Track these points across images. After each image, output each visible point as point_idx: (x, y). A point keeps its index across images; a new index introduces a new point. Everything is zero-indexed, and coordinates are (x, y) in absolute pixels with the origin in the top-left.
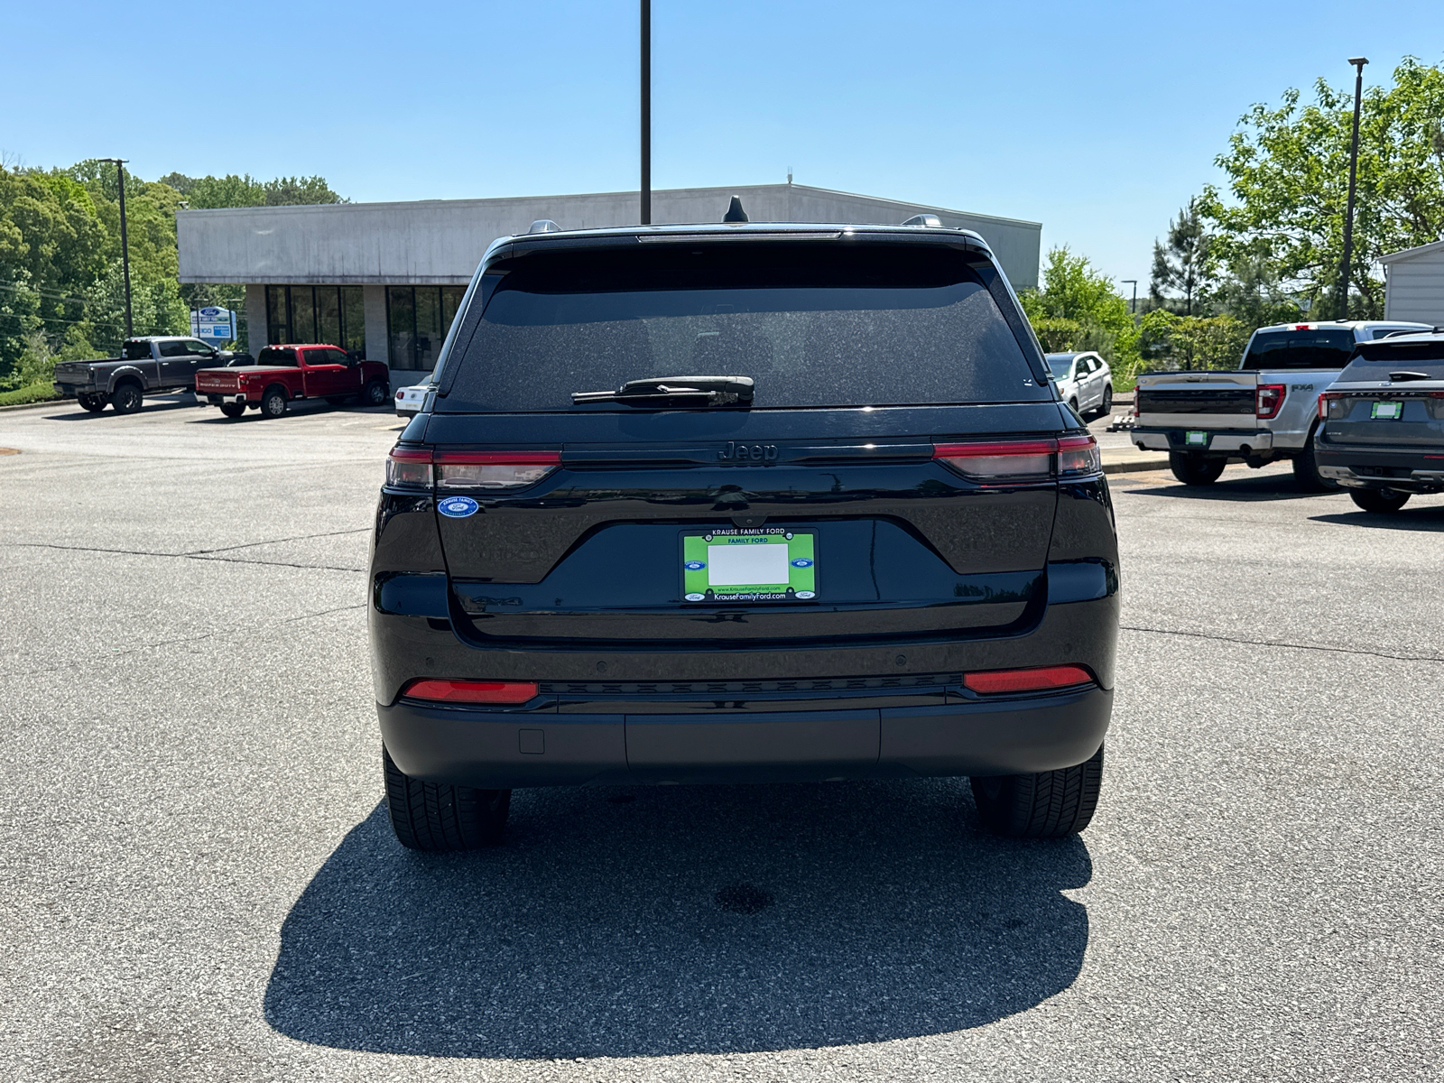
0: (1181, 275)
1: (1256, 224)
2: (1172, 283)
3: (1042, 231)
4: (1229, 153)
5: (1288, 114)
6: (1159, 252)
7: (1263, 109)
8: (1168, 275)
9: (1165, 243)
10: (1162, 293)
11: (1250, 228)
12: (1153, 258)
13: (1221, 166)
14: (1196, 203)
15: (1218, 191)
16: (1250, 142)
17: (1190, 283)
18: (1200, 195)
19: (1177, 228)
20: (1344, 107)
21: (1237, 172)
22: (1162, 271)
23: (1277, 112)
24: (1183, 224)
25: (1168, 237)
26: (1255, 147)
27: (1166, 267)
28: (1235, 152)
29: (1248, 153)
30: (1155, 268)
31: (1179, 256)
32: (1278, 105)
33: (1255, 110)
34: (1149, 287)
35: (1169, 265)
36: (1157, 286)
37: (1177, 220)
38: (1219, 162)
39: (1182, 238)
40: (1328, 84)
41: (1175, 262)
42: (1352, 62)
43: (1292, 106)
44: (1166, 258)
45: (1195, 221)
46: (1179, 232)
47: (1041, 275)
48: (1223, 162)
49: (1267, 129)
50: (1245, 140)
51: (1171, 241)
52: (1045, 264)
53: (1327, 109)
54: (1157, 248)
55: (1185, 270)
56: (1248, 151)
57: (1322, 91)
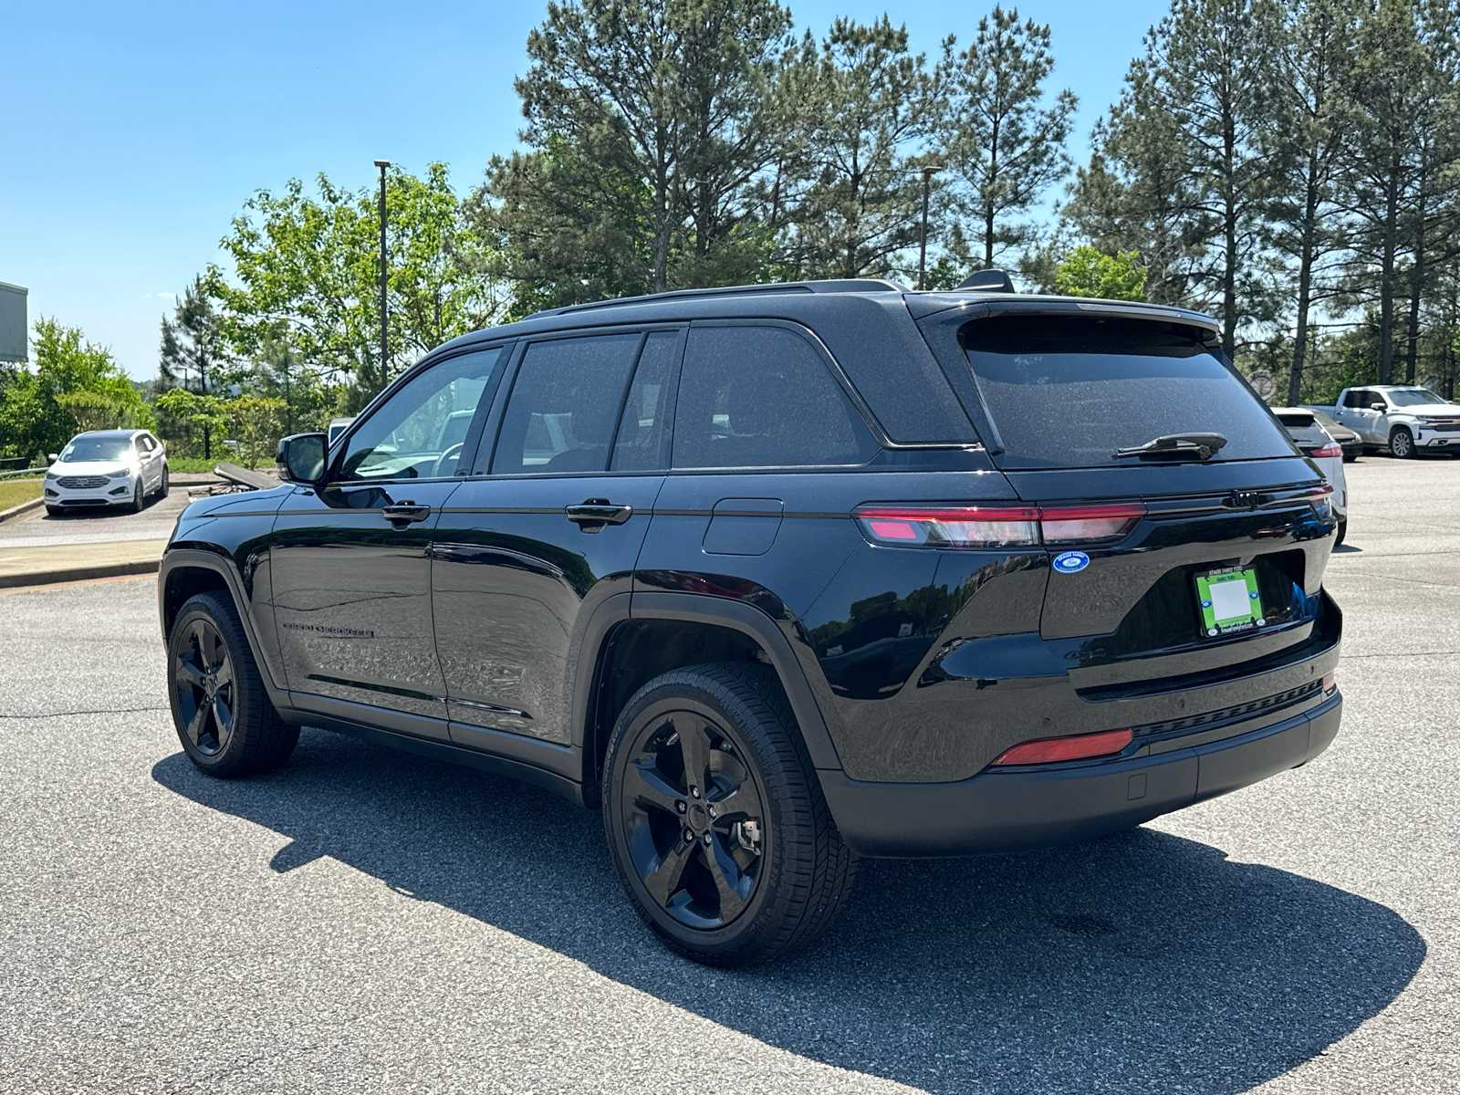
0: (190, 353)
1: (265, 309)
2: (183, 362)
3: (28, 297)
4: (233, 236)
5: (292, 204)
6: (167, 329)
7: (268, 196)
8: (178, 353)
9: (172, 319)
10: (174, 372)
11: (259, 312)
12: (161, 335)
13: (226, 248)
14: (202, 282)
15: (222, 272)
16: (254, 227)
17: (202, 362)
18: (205, 275)
19: (184, 306)
20: (346, 203)
21: (242, 255)
22: (170, 348)
23: (281, 201)
24: (190, 302)
25: (175, 314)
26: (259, 232)
27: (175, 344)
28: (238, 235)
29: (253, 237)
30: (164, 345)
31: (189, 334)
32: (281, 194)
33: (260, 196)
34: (159, 365)
35: (178, 343)
36: (168, 364)
37: (184, 298)
38: (225, 244)
39: (192, 316)
40: (330, 181)
41: (185, 340)
42: (377, 164)
43: (296, 196)
44: (174, 335)
45: (203, 300)
46: (188, 310)
47: (30, 344)
48: (229, 244)
49: (273, 216)
50: (249, 225)
51: (179, 318)
52: (34, 336)
53: (329, 203)
54: (165, 324)
55: (197, 350)
56: (253, 236)
57: (323, 186)
